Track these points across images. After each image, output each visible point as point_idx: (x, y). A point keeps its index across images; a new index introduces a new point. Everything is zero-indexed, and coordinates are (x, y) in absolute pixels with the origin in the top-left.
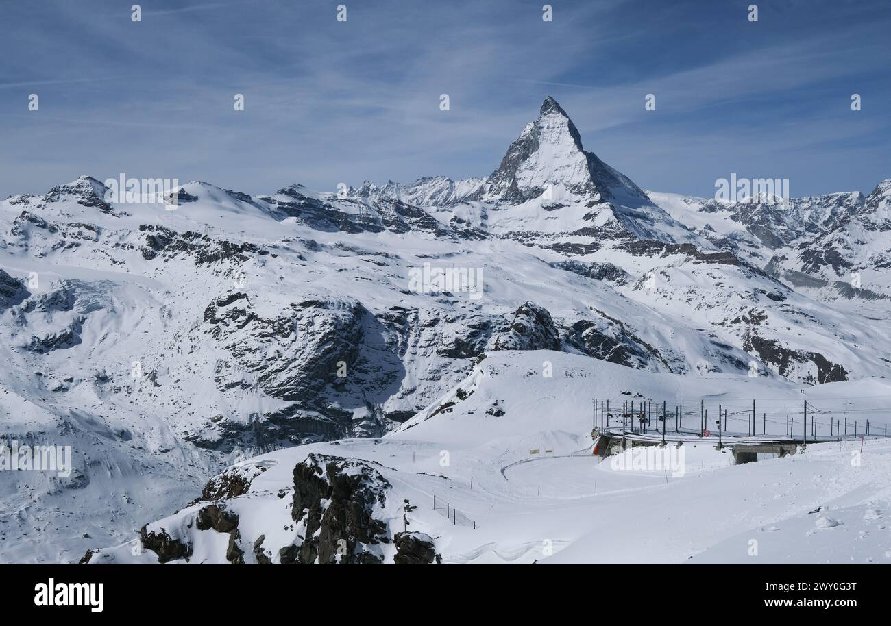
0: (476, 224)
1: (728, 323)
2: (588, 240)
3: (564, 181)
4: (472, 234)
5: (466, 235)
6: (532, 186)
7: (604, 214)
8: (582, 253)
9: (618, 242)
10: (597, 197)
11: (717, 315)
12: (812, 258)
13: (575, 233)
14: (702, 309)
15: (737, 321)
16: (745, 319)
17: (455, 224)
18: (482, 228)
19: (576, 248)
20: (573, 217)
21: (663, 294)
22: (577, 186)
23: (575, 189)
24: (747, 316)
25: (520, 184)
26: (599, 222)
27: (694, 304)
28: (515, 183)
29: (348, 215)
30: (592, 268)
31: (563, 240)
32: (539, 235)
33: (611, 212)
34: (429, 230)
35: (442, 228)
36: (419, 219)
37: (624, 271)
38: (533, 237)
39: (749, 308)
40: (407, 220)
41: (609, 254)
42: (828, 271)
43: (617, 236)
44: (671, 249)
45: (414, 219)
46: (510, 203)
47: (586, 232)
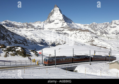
0: (42, 27)
1: (87, 42)
2: (62, 29)
3: (58, 19)
4: (41, 29)
5: (40, 29)
6: (52, 20)
7: (65, 24)
8: (61, 31)
9: (68, 29)
10: (64, 21)
11: (85, 41)
12: (102, 33)
13: (60, 28)
14: (83, 40)
15: (89, 41)
17: (38, 27)
19: (60, 31)
20: (60, 25)
21: (75, 37)
22: (61, 20)
23: (60, 20)
24: (91, 40)
26: (64, 26)
27: (81, 39)
28: (49, 20)
29: (17, 26)
30: (62, 33)
31: (58, 29)
32: (53, 29)
35: (35, 28)
39: (91, 39)
40: (29, 26)
41: (66, 31)
42: (104, 35)
43: (67, 28)
44: (77, 30)
45: (30, 26)
46: (49, 23)
47: (62, 27)
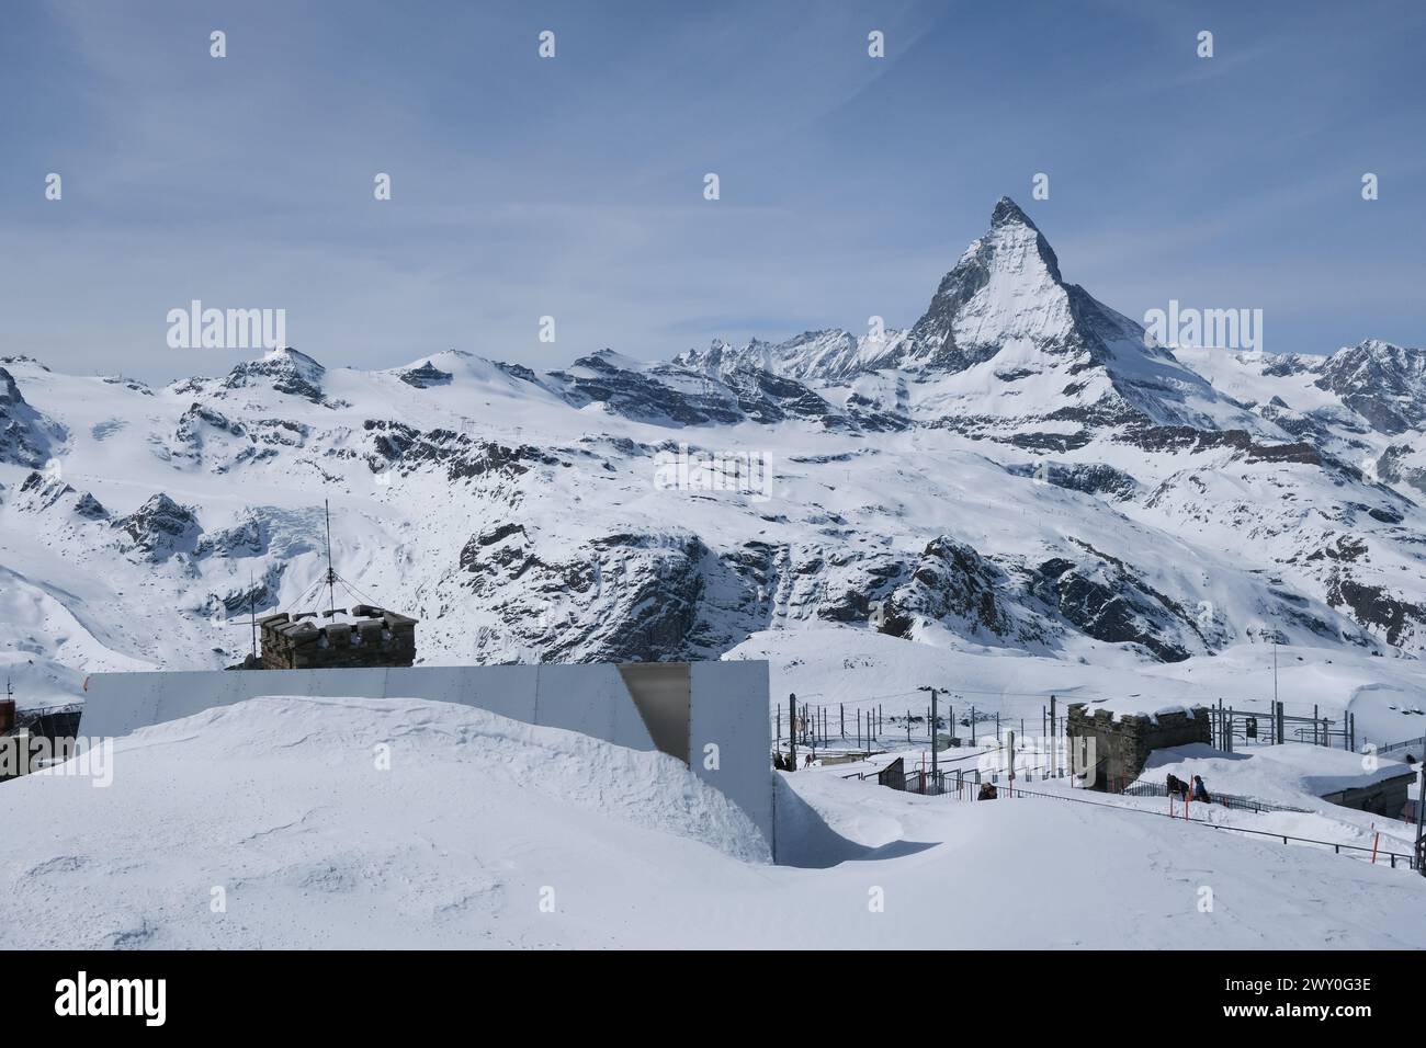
0: (889, 405)
1: (1302, 559)
2: (1072, 427)
3: (1031, 334)
4: (883, 421)
5: (874, 423)
6: (979, 342)
7: (1098, 385)
8: (1061, 449)
9: (1120, 430)
10: (1086, 357)
11: (1285, 546)
13: (1050, 417)
14: (1260, 538)
15: (1318, 555)
16: (1331, 553)
17: (855, 406)
18: (899, 413)
19: (1051, 442)
20: (1046, 391)
21: (1193, 514)
22: (1053, 341)
23: (1050, 345)
24: (1335, 547)
25: (960, 339)
26: (1089, 398)
27: (1246, 529)
28: (951, 339)
29: (684, 396)
30: (1077, 472)
31: (1029, 429)
32: (990, 421)
33: (1108, 382)
34: (814, 417)
35: (836, 413)
36: (797, 400)
37: (1129, 477)
38: (982, 424)
39: (1338, 535)
40: (778, 400)
41: (1105, 449)
43: (1119, 420)
44: (1209, 440)
45: (789, 400)
46: (944, 370)
47: (1066, 414)
